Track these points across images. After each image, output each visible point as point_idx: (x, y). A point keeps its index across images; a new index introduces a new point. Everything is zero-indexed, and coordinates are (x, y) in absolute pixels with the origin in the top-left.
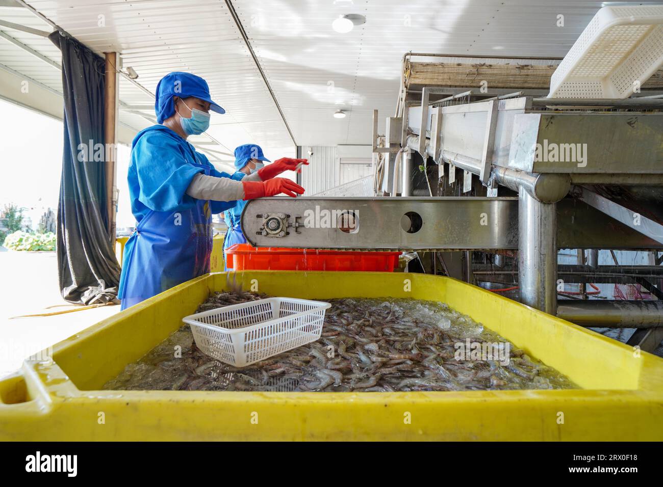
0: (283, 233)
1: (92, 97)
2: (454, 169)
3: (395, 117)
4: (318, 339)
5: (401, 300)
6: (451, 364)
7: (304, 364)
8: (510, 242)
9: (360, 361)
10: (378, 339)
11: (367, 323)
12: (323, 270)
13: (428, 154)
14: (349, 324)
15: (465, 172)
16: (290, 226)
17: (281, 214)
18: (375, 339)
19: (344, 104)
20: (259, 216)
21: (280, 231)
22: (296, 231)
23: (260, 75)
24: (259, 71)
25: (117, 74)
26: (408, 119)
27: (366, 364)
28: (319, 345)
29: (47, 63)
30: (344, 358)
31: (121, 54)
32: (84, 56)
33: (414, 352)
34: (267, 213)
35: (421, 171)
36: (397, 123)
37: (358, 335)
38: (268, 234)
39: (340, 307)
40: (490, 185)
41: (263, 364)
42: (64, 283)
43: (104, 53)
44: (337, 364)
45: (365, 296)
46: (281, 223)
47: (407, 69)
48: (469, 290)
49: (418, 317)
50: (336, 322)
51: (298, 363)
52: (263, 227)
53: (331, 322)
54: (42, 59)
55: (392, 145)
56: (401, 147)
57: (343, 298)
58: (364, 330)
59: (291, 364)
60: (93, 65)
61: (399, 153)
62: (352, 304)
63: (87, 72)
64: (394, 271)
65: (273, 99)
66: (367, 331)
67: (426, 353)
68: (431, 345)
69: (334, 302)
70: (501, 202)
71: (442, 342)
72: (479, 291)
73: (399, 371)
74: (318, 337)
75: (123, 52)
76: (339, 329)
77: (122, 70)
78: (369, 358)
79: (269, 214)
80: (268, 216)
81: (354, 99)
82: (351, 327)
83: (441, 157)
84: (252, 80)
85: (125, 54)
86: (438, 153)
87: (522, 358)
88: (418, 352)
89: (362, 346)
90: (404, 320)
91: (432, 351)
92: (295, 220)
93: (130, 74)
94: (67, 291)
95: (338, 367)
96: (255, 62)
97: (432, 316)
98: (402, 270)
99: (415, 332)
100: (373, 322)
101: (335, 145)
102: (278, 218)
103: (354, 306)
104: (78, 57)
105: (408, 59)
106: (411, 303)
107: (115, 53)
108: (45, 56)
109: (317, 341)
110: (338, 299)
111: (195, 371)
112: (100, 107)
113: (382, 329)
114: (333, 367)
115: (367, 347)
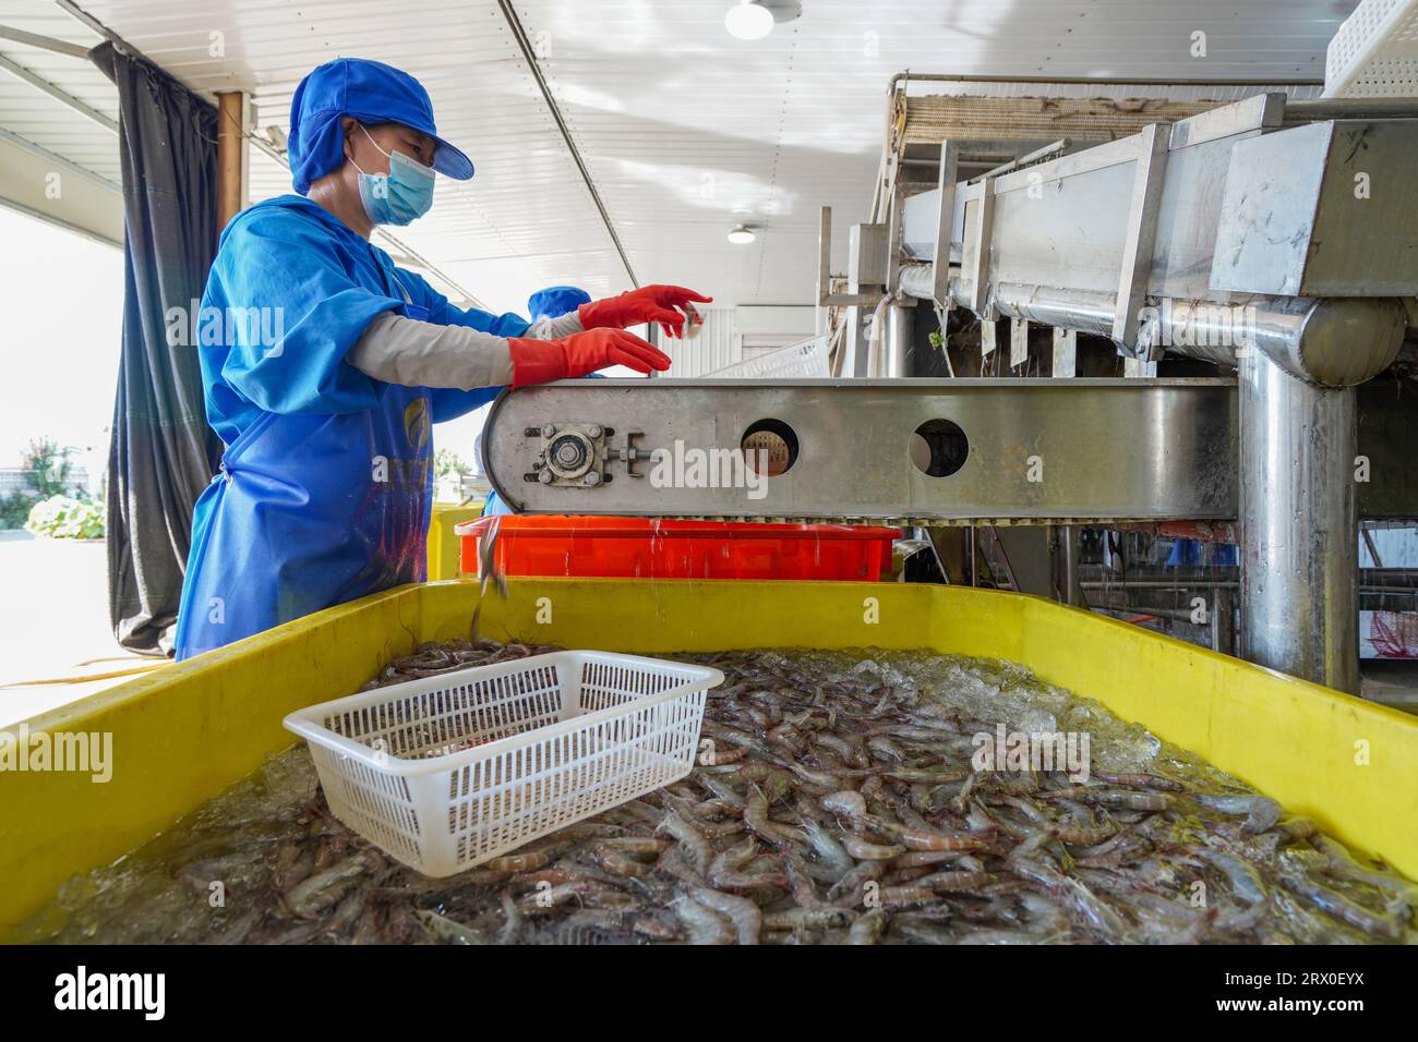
0: (593, 478)
1: (188, 191)
2: (1024, 328)
3: (871, 222)
4: (685, 774)
5: (904, 654)
6: (1099, 869)
7: (639, 868)
8: (1207, 500)
9: (812, 856)
10: (860, 773)
11: (821, 722)
12: (702, 576)
13: (954, 300)
14: (770, 726)
15: (1058, 333)
16: (613, 457)
17: (589, 426)
18: (850, 773)
19: (749, 211)
20: (533, 433)
21: (588, 472)
22: (630, 471)
23: (566, 144)
24: (562, 136)
25: (245, 141)
26: (901, 225)
27: (830, 867)
28: (687, 797)
29: (101, 125)
30: (766, 846)
31: (253, 96)
32: (171, 99)
33: (977, 822)
34: (551, 424)
35: (935, 346)
36: (875, 234)
37: (796, 759)
38: (554, 478)
39: (745, 674)
40: (1142, 352)
41: (512, 865)
42: (121, 610)
43: (217, 94)
44: (742, 867)
45: (809, 644)
46: (590, 450)
47: (897, 112)
48: (1095, 629)
49: (961, 705)
50: (737, 719)
51: (622, 865)
52: (540, 461)
53: (723, 719)
54: (90, 115)
55: (864, 288)
56: (885, 292)
57: (754, 649)
58: (815, 746)
59: (600, 864)
60: (191, 121)
61: (880, 308)
62: (778, 665)
63: (177, 135)
64: (881, 580)
65: (594, 202)
66: (826, 748)
67: (1011, 827)
68: (1018, 795)
69: (729, 659)
70: (1174, 394)
71: (1048, 786)
72: (1131, 632)
73: (943, 895)
74: (685, 768)
75: (259, 91)
76: (745, 741)
77: (255, 133)
78: (841, 843)
79: (558, 426)
80: (555, 431)
81: (772, 200)
82: (779, 735)
83: (992, 301)
84: (548, 155)
85: (263, 96)
86: (984, 292)
87: (1318, 848)
88: (991, 824)
89: (816, 799)
90: (924, 711)
91: (1025, 820)
92: (626, 443)
93: (275, 142)
94: (127, 628)
95: (744, 881)
96: (552, 115)
97: (995, 701)
98: (894, 579)
99: (961, 751)
100: (840, 717)
101: (733, 308)
102: (582, 437)
103: (784, 671)
104: (156, 101)
105: (900, 90)
106: (932, 662)
107: (239, 94)
108: (96, 111)
109: (682, 781)
110: (742, 651)
111: (284, 901)
112: (207, 212)
113: (867, 739)
114: (730, 882)
115: (829, 803)
